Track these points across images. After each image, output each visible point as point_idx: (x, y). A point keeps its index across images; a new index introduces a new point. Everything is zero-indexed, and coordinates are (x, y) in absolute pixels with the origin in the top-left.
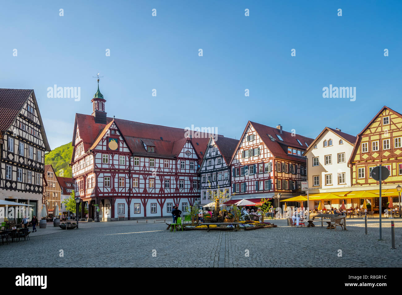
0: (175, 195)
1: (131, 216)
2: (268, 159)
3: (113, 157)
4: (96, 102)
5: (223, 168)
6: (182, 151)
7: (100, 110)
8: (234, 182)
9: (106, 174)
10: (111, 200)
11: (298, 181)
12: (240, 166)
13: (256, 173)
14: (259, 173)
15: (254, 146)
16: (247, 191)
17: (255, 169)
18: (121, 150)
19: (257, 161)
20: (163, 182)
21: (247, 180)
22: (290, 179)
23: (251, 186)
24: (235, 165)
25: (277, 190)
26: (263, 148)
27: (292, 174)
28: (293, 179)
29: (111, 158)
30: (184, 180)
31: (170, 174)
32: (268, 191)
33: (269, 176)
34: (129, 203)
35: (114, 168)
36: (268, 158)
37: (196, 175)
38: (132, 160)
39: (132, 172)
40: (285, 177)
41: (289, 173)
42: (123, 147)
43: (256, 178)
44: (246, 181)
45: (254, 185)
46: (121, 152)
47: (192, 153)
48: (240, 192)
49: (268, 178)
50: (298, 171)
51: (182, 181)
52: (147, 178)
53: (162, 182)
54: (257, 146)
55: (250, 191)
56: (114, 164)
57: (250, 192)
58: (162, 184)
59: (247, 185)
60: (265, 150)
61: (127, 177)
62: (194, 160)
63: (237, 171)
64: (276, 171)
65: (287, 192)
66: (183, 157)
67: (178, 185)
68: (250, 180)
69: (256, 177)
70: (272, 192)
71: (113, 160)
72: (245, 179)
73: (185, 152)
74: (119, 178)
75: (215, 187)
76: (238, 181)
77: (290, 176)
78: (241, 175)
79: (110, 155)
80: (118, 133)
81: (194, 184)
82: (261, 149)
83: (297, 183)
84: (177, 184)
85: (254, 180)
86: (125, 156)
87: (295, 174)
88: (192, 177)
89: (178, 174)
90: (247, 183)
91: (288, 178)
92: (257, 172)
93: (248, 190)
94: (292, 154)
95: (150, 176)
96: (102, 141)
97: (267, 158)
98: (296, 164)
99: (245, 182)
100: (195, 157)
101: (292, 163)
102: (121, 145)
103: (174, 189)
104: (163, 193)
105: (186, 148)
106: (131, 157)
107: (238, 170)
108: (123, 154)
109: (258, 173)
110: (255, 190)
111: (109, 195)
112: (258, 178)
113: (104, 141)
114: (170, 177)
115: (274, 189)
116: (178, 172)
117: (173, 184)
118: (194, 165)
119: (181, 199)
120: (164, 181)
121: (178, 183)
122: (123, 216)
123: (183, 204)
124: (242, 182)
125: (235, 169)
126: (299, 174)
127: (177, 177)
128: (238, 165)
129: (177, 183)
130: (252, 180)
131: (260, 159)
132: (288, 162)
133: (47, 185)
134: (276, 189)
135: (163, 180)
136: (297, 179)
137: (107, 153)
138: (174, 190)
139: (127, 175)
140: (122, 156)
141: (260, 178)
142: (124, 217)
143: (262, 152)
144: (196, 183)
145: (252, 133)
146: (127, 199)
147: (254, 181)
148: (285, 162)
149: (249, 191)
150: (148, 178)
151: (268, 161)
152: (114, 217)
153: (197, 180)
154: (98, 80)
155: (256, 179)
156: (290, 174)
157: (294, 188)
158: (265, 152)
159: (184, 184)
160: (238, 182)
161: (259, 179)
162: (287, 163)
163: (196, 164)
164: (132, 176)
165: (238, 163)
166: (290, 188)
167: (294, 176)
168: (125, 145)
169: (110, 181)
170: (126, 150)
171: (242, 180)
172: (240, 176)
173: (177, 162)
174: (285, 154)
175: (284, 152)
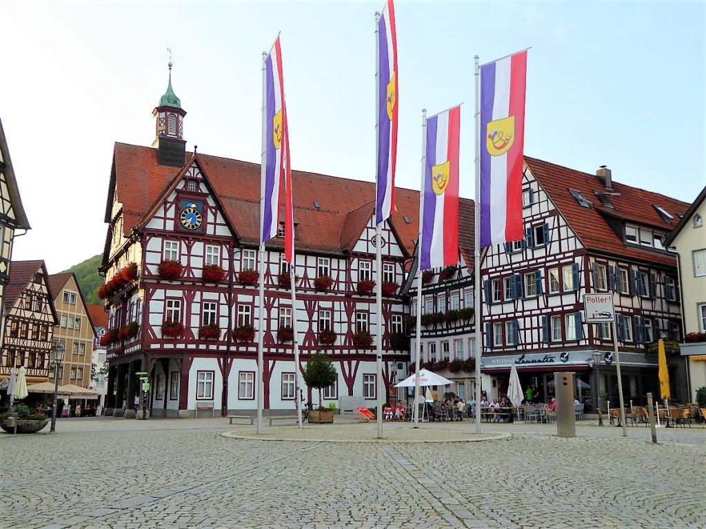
0: (346, 352)
1: (230, 406)
2: (572, 254)
3: (189, 248)
4: (163, 115)
5: (462, 281)
6: (364, 236)
7: (172, 134)
8: (489, 318)
9: (170, 293)
10: (182, 360)
11: (660, 320)
12: (502, 273)
13: (543, 294)
14: (551, 293)
15: (533, 220)
16: (522, 344)
17: (539, 283)
18: (210, 230)
19: (544, 260)
20: (315, 317)
21: (521, 314)
22: (638, 311)
23: (532, 328)
24: (490, 271)
25: (598, 343)
26: (556, 225)
27: (642, 298)
28: (646, 313)
29: (184, 251)
30: (368, 311)
31: (333, 294)
32: (576, 344)
33: (575, 303)
34: (225, 371)
35: (191, 276)
36: (571, 252)
37: (399, 300)
38: (237, 256)
39: (235, 286)
40: (620, 306)
41: (631, 296)
42: (215, 224)
43: (544, 307)
44: (517, 314)
45: (538, 328)
46: (209, 236)
47: (387, 241)
48: (504, 346)
49: (572, 307)
50: (659, 290)
51: (364, 316)
52: (274, 305)
53: (310, 316)
54: (542, 221)
55: (529, 344)
56: (191, 266)
57: (529, 347)
58: (311, 322)
59: (522, 327)
60: (563, 230)
61: (223, 300)
62: (394, 259)
63: (496, 289)
64: (593, 287)
65: (631, 350)
66: (366, 252)
67: (353, 326)
68: (529, 313)
69: (542, 305)
70: (584, 347)
71: (189, 255)
72: (516, 311)
73: (370, 239)
74: (204, 304)
75: (445, 332)
76: (499, 315)
77: (636, 302)
78: (506, 300)
79: (183, 242)
80: (203, 188)
81: (394, 325)
82: (550, 227)
83: (658, 325)
84: (349, 323)
85: (539, 312)
86: (219, 247)
87: (651, 299)
88: (388, 305)
89: (353, 296)
90: (521, 321)
91: (629, 308)
92: (544, 291)
93: (523, 342)
94: (637, 243)
95: (280, 299)
96: (165, 208)
97: (569, 252)
98: (653, 272)
99: (515, 318)
100: (396, 252)
101: (641, 268)
102: (210, 218)
103: (343, 334)
104: (313, 345)
105: (372, 228)
106: (235, 250)
107: (499, 285)
108: (213, 240)
109: (547, 295)
110: (541, 340)
111: (175, 346)
112: (547, 307)
113: (170, 207)
114: (333, 304)
115: (591, 338)
116: (352, 289)
117: (341, 322)
118: (393, 272)
119: (361, 363)
120: (316, 314)
121: (353, 320)
122: (208, 404)
123: (366, 377)
124: (508, 319)
125: (488, 283)
126: (661, 298)
127: (349, 304)
128: (496, 272)
129: (349, 318)
130: (534, 312)
131: (550, 256)
132: (627, 265)
133: (56, 322)
134: (596, 339)
135: (314, 311)
136: (656, 312)
137: (176, 238)
138: (343, 337)
139: (222, 295)
140: (213, 247)
141: (552, 308)
142: (211, 409)
143: (556, 237)
144: (399, 320)
145: (527, 186)
146: (222, 359)
147: (537, 315)
148: (620, 264)
149: (526, 344)
150: (276, 304)
151: (571, 259)
152: (186, 409)
153: (402, 314)
154: (170, 65)
155: (544, 311)
156: (635, 299)
157: (649, 340)
158: (563, 235)
159: (369, 324)
160: (497, 317)
161: (550, 310)
162: (623, 267)
163: (399, 270)
164: (236, 298)
165: (496, 268)
166: (639, 339)
167: (647, 305)
168: (220, 220)
169: (179, 309)
170: (223, 231)
171: (507, 314)
172: (503, 303)
173: (350, 264)
174: (618, 241)
175: (615, 236)
